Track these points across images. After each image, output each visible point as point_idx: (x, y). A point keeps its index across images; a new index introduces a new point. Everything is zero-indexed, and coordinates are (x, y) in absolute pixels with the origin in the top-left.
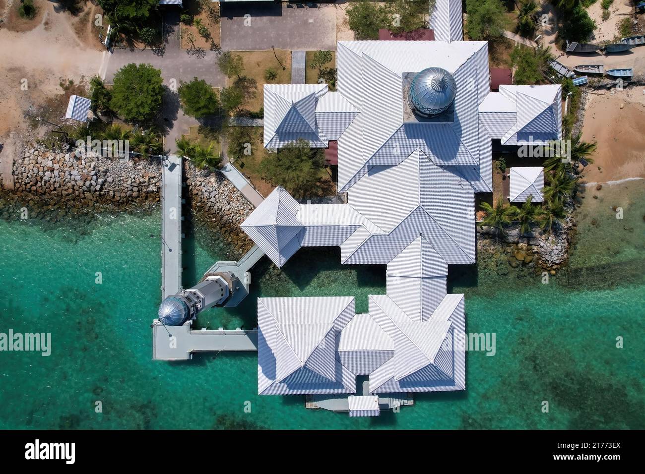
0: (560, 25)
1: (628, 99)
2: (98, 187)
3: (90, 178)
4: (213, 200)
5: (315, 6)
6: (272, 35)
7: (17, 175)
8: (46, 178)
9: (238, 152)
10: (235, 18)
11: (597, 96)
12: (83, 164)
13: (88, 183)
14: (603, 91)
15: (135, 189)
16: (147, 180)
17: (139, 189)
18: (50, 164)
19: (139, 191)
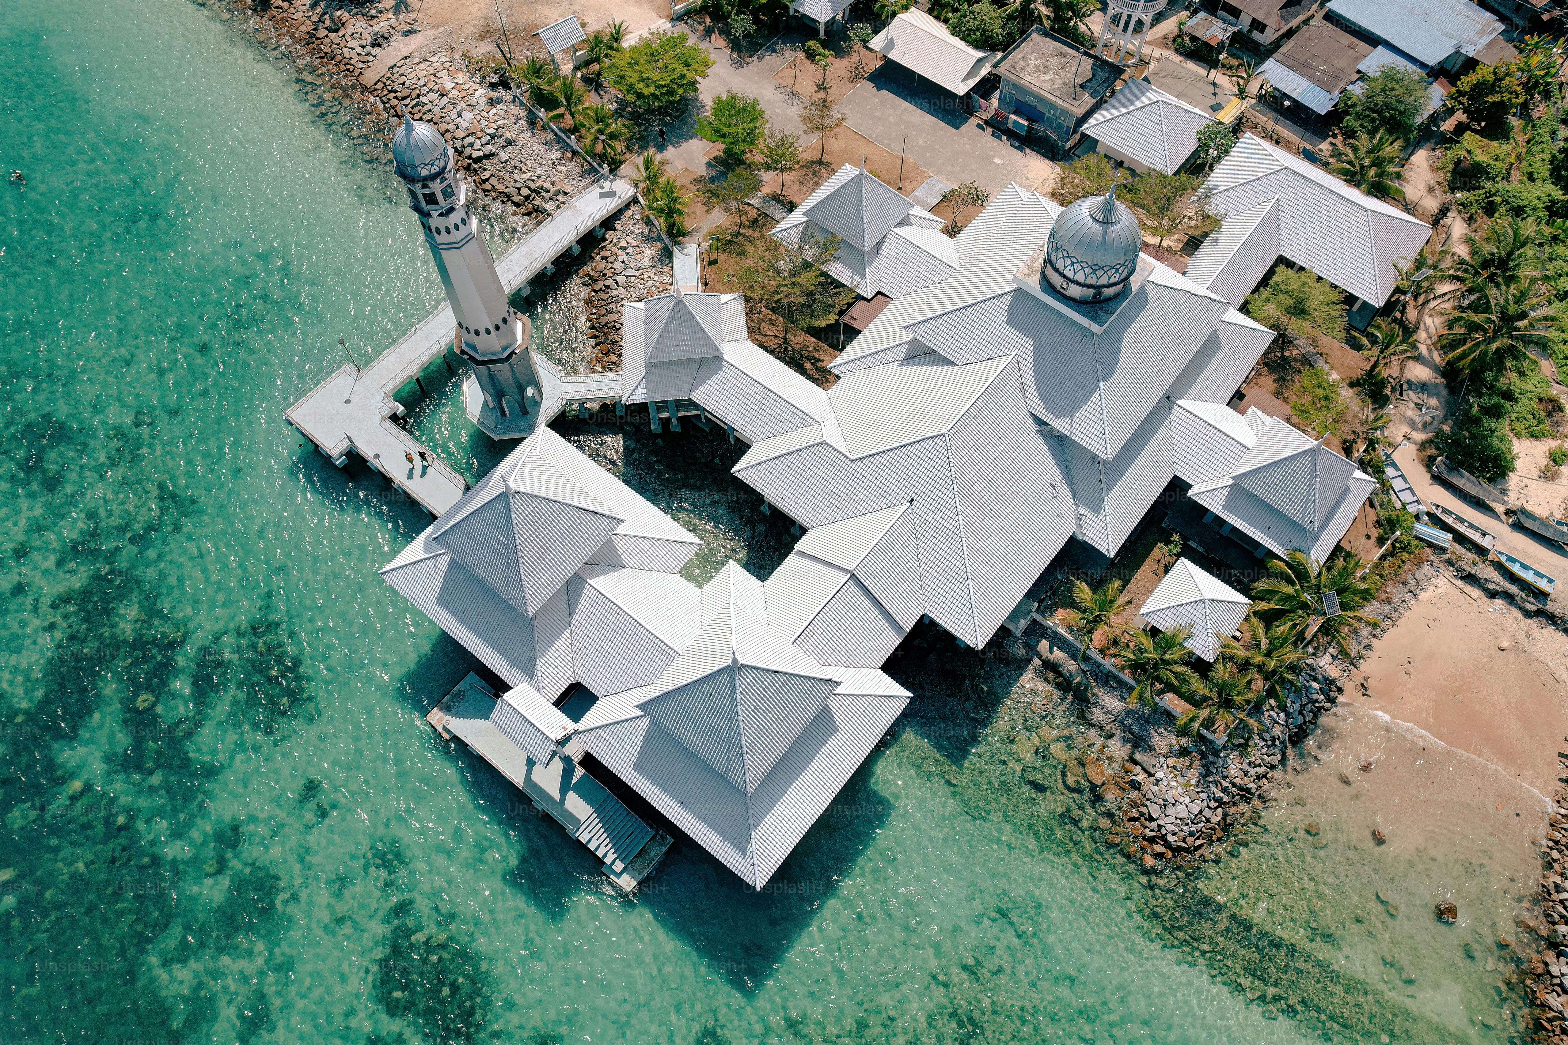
0: (1446, 428)
1: (1523, 639)
2: (475, 155)
3: (479, 134)
4: (621, 279)
5: (1021, 149)
6: (921, 142)
7: (393, 74)
8: (423, 99)
9: (723, 242)
10: (884, 92)
11: (1458, 592)
12: (490, 114)
13: (469, 140)
14: (1476, 593)
15: (525, 192)
16: (553, 189)
17: (530, 195)
18: (449, 85)
19: (527, 198)
